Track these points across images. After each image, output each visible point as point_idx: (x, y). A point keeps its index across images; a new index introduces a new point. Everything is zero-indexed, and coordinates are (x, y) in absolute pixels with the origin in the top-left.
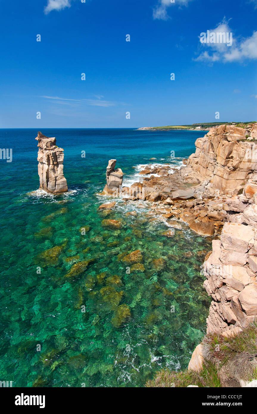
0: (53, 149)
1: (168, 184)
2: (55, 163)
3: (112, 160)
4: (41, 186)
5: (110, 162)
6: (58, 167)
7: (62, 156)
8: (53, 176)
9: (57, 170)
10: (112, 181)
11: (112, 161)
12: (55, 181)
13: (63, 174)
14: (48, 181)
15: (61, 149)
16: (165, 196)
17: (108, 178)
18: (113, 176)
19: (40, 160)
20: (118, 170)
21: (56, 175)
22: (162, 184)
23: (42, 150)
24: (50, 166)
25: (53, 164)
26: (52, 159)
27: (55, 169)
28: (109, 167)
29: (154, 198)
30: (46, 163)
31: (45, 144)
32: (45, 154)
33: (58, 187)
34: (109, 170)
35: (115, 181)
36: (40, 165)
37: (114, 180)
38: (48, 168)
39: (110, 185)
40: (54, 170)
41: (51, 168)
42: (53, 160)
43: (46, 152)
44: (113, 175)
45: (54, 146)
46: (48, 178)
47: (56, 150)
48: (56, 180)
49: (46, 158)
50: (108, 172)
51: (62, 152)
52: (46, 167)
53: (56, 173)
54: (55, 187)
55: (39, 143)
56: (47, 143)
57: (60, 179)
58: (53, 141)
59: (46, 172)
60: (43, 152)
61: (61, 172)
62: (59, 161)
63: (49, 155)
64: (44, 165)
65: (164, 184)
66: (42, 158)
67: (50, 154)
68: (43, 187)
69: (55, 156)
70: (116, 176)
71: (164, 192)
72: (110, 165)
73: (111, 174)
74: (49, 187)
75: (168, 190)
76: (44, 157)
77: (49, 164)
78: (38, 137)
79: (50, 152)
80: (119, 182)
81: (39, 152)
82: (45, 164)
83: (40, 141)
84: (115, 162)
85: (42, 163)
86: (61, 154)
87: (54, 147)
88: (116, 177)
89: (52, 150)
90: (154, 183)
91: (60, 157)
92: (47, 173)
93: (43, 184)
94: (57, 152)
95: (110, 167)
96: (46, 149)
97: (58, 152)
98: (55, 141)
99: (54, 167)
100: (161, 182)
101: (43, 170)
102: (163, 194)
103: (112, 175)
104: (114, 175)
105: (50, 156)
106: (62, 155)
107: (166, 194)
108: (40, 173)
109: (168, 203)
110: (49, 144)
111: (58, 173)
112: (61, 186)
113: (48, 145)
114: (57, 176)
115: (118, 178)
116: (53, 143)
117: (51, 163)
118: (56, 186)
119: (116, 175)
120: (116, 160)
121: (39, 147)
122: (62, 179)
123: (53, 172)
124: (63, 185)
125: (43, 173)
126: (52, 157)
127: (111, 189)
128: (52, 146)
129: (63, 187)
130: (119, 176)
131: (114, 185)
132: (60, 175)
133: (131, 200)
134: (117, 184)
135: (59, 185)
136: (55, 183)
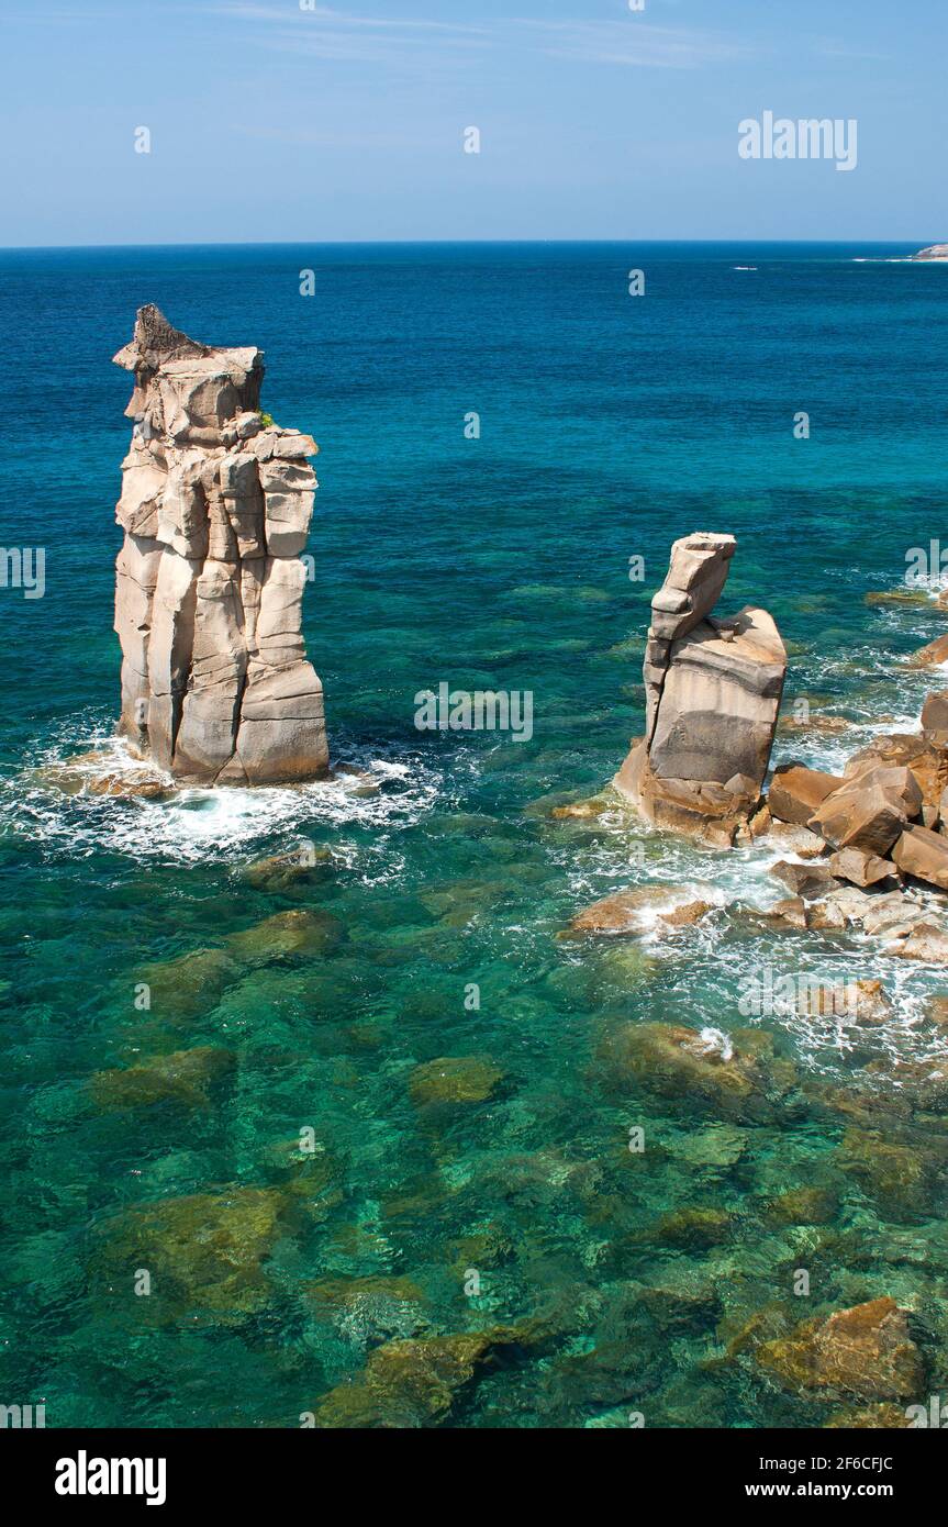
0: (236, 438)
2: (246, 547)
3: (697, 538)
5: (687, 556)
6: (262, 575)
7: (299, 492)
8: (226, 650)
9: (259, 605)
10: (693, 716)
11: (703, 547)
12: (234, 692)
13: (300, 639)
14: (181, 687)
15: (299, 442)
17: (660, 687)
18: (704, 678)
19: (133, 519)
20: (748, 624)
21: (246, 640)
23: (154, 445)
24: (210, 568)
25: (232, 556)
26: (227, 514)
27: (243, 591)
28: (668, 596)
30: (182, 545)
31: (185, 400)
32: (175, 475)
33: (253, 733)
34: (670, 624)
35: (713, 717)
36: (131, 559)
37: (712, 708)
38: (194, 585)
39: (668, 748)
40: (231, 599)
41: (211, 585)
43: (187, 462)
44: (700, 664)
45: (245, 418)
46: (183, 659)
47: (260, 445)
48: (243, 682)
49: (183, 507)
50: (661, 639)
51: (301, 459)
52: (176, 573)
53: (249, 620)
54: (235, 732)
55: (138, 390)
56: (199, 390)
57: (271, 671)
58: (240, 378)
59: (178, 618)
60: (161, 461)
61: (283, 621)
62: (274, 536)
63: (208, 481)
64: (165, 556)
66: (151, 506)
67: (217, 479)
68: (144, 729)
69: (250, 495)
70: (726, 673)
72: (685, 581)
73: (684, 653)
74: (192, 729)
76: (169, 495)
77: (198, 557)
78: (133, 346)
79: (211, 464)
80: (751, 723)
81: (131, 459)
82: (170, 549)
83: (147, 374)
84: (725, 553)
85: (150, 543)
86: (293, 475)
87: (248, 426)
88: (727, 687)
89: (228, 443)
91: (284, 500)
92: (184, 623)
93: (145, 708)
94: (266, 461)
95: (681, 598)
96: (184, 441)
97: (275, 464)
98: (257, 372)
99: (236, 576)
101: (151, 595)
103: (691, 662)
104: (717, 662)
105: (213, 496)
106: (299, 484)
108: (125, 625)
110: (209, 403)
111: (262, 629)
112: (279, 732)
113: (201, 411)
114: (256, 653)
115: (740, 693)
116: (243, 394)
117: (218, 547)
118: (244, 727)
119: (727, 665)
120: (729, 539)
121: (137, 420)
122: (285, 675)
123: (228, 620)
124: (291, 726)
125: (152, 625)
126: (228, 503)
127: (678, 782)
128: (231, 415)
129: (297, 736)
130: (754, 676)
131: (706, 752)
132: (278, 641)
133: (846, 882)
134: (734, 743)
135: (262, 718)
136: (234, 701)
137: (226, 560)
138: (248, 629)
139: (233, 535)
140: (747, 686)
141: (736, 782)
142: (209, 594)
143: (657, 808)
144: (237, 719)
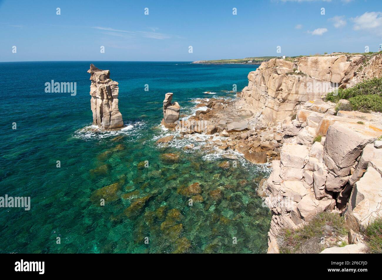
1: (223, 116)
2: (109, 97)
3: (168, 93)
4: (95, 122)
5: (167, 96)
6: (112, 101)
7: (116, 89)
8: (108, 111)
9: (112, 105)
10: (169, 115)
11: (169, 94)
12: (109, 117)
13: (118, 109)
14: (102, 117)
15: (116, 83)
16: (221, 128)
17: (165, 112)
18: (170, 110)
19: (92, 94)
20: (175, 104)
21: (110, 110)
22: (218, 117)
23: (95, 84)
24: (104, 100)
25: (107, 98)
26: (106, 93)
27: (110, 103)
28: (165, 101)
29: (210, 130)
30: (100, 97)
31: (99, 77)
32: (98, 88)
33: (113, 122)
34: (166, 104)
35: (172, 115)
36: (93, 100)
38: (102, 103)
39: (167, 119)
41: (105, 102)
42: (107, 94)
43: (100, 86)
44: (170, 109)
45: (108, 80)
46: (101, 113)
47: (110, 83)
48: (111, 115)
49: (100, 92)
50: (165, 106)
51: (116, 85)
52: (99, 101)
53: (111, 107)
55: (91, 76)
56: (101, 76)
57: (114, 114)
58: (107, 74)
59: (100, 107)
60: (96, 86)
61: (116, 107)
62: (113, 96)
64: (98, 99)
65: (219, 117)
66: (95, 92)
67: (104, 88)
68: (97, 123)
69: (109, 90)
70: (173, 110)
71: (220, 125)
72: (167, 99)
73: (168, 108)
74: (104, 122)
75: (223, 123)
76: (97, 90)
77: (103, 99)
78: (90, 70)
79: (103, 86)
80: (176, 115)
81: (91, 86)
82: (98, 98)
83: (92, 74)
84: (172, 95)
85: (95, 97)
86: (115, 87)
87: (108, 81)
88: (173, 111)
89: (106, 83)
90: (210, 117)
91: (114, 91)
92: (101, 108)
93: (97, 120)
94: (111, 85)
95: (167, 101)
96: (99, 83)
98: (109, 74)
99: (108, 101)
100: (217, 114)
101: (96, 105)
102: (219, 127)
103: (169, 109)
105: (104, 90)
106: (116, 88)
107: (221, 127)
108: (93, 109)
109: (223, 135)
110: (102, 78)
111: (113, 108)
112: (116, 122)
113: (101, 79)
114: (112, 111)
116: (107, 76)
117: (105, 97)
118: (111, 121)
119: (173, 109)
120: (172, 93)
121: (92, 80)
122: (117, 114)
123: (108, 107)
124: (118, 121)
125: (97, 109)
126: (106, 91)
127: (168, 123)
128: (106, 79)
129: (119, 122)
130: (176, 110)
131: (171, 119)
132: (115, 110)
133: (188, 133)
134: (174, 118)
135: (114, 120)
137: (107, 99)
139: (107, 96)
140: (175, 111)
141: (175, 123)
142: (105, 104)
143: (166, 127)
144: (110, 120)
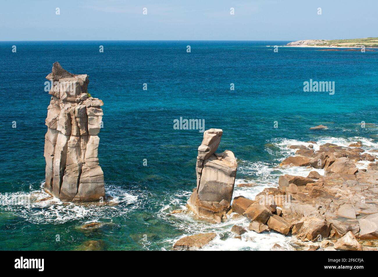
0: (80, 100)
1: (351, 196)
2: (82, 132)
3: (211, 130)
4: (48, 182)
5: (208, 135)
6: (87, 140)
7: (98, 116)
8: (76, 162)
9: (86, 149)
10: (210, 182)
11: (213, 133)
12: (78, 175)
13: (98, 159)
14: (63, 173)
15: (98, 102)
16: (341, 226)
17: (201, 174)
18: (213, 171)
19: (50, 123)
20: (226, 155)
21: (82, 159)
22: (337, 195)
23: (57, 102)
24: (72, 138)
25: (78, 135)
26: (77, 123)
27: (81, 145)
28: (203, 147)
29: (311, 230)
30: (64, 131)
32: (62, 111)
33: (83, 187)
34: (203, 155)
35: (216, 182)
36: (50, 136)
37: (215, 180)
38: (67, 143)
39: (203, 192)
40: (78, 148)
41: (72, 143)
42: (79, 125)
43: (66, 108)
44: (212, 167)
45: (83, 95)
46: (63, 165)
47: (87, 102)
48: (80, 171)
49: (65, 120)
50: (201, 160)
51: (99, 107)
52: (62, 140)
53: (83, 154)
54: (78, 186)
57: (89, 168)
58: (82, 84)
59: (62, 153)
60: (59, 107)
61: (93, 154)
62: (90, 129)
63: (72, 113)
64: (59, 134)
65: (340, 196)
66: (55, 120)
67: (74, 112)
68: (51, 185)
69: (84, 117)
70: (220, 170)
71: (339, 218)
72: (208, 143)
73: (207, 164)
74: (65, 185)
75: (349, 212)
76: (61, 117)
77: (68, 135)
78: (52, 74)
79: (73, 108)
80: (227, 184)
81: (50, 106)
82: (60, 132)
84: (219, 135)
85: (55, 131)
86: (96, 111)
87: (84, 97)
88: (220, 174)
89: (78, 102)
90: (317, 193)
91: (93, 118)
92: (64, 154)
93: (52, 180)
94: (89, 107)
95: (206, 147)
96: (65, 101)
97: (91, 108)
98: (86, 82)
99: (79, 141)
100: (334, 189)
101: (55, 146)
102: (336, 222)
103: (209, 166)
104: (217, 166)
105: (73, 117)
106: (98, 114)
107: (343, 223)
108: (47, 155)
109: (345, 245)
111: (86, 156)
112: (91, 186)
114: (84, 163)
115: (224, 175)
116: (83, 88)
117: (74, 132)
118: (81, 185)
119: (220, 167)
120: (221, 130)
121: (52, 95)
122: (93, 170)
123: (76, 154)
124: (94, 185)
125: (55, 155)
126: (77, 119)
127: (206, 202)
128: (79, 94)
129: (96, 188)
130: (228, 170)
131: (214, 193)
132: (91, 160)
133: (254, 231)
134: (222, 190)
135: (86, 182)
136: (78, 177)
137: (76, 136)
138: (82, 156)
139: (78, 129)
140: (225, 173)
141: (223, 202)
142: (71, 146)
143: (200, 209)
144: (79, 183)
